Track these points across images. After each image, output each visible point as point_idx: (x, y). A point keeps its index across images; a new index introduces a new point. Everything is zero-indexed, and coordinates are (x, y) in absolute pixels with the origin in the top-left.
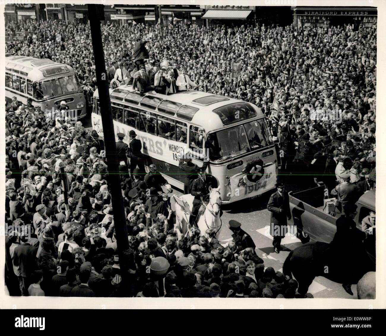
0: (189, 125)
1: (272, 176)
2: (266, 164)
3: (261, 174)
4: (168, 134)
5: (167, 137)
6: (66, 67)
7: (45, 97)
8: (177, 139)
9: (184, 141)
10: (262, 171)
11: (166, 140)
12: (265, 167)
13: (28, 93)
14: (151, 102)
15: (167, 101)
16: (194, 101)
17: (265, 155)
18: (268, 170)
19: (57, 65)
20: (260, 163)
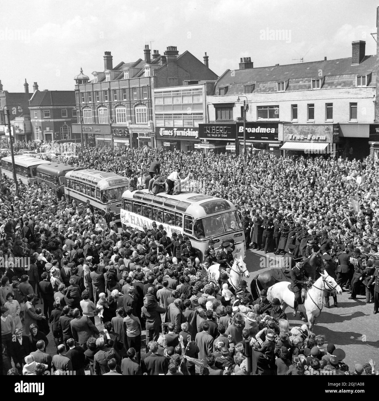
0: (184, 215)
1: (241, 251)
2: (237, 243)
3: (232, 249)
4: (170, 221)
5: (170, 224)
6: (126, 179)
7: (109, 201)
8: (176, 225)
9: (181, 225)
10: (233, 247)
11: (169, 225)
12: (235, 244)
13: (97, 198)
14: (161, 200)
15: (170, 199)
16: (189, 198)
17: (236, 236)
18: (237, 247)
19: (119, 177)
20: (232, 241)
